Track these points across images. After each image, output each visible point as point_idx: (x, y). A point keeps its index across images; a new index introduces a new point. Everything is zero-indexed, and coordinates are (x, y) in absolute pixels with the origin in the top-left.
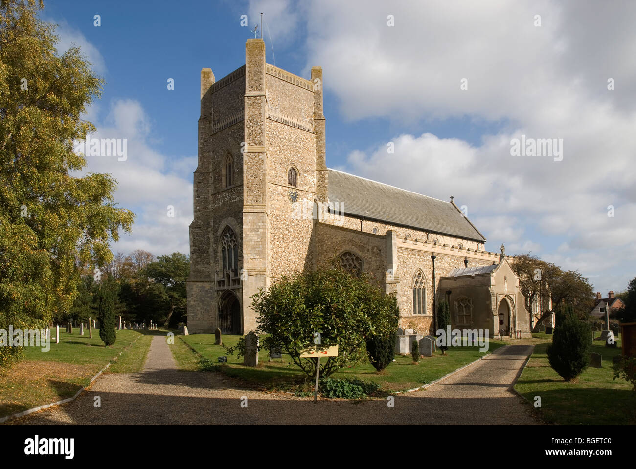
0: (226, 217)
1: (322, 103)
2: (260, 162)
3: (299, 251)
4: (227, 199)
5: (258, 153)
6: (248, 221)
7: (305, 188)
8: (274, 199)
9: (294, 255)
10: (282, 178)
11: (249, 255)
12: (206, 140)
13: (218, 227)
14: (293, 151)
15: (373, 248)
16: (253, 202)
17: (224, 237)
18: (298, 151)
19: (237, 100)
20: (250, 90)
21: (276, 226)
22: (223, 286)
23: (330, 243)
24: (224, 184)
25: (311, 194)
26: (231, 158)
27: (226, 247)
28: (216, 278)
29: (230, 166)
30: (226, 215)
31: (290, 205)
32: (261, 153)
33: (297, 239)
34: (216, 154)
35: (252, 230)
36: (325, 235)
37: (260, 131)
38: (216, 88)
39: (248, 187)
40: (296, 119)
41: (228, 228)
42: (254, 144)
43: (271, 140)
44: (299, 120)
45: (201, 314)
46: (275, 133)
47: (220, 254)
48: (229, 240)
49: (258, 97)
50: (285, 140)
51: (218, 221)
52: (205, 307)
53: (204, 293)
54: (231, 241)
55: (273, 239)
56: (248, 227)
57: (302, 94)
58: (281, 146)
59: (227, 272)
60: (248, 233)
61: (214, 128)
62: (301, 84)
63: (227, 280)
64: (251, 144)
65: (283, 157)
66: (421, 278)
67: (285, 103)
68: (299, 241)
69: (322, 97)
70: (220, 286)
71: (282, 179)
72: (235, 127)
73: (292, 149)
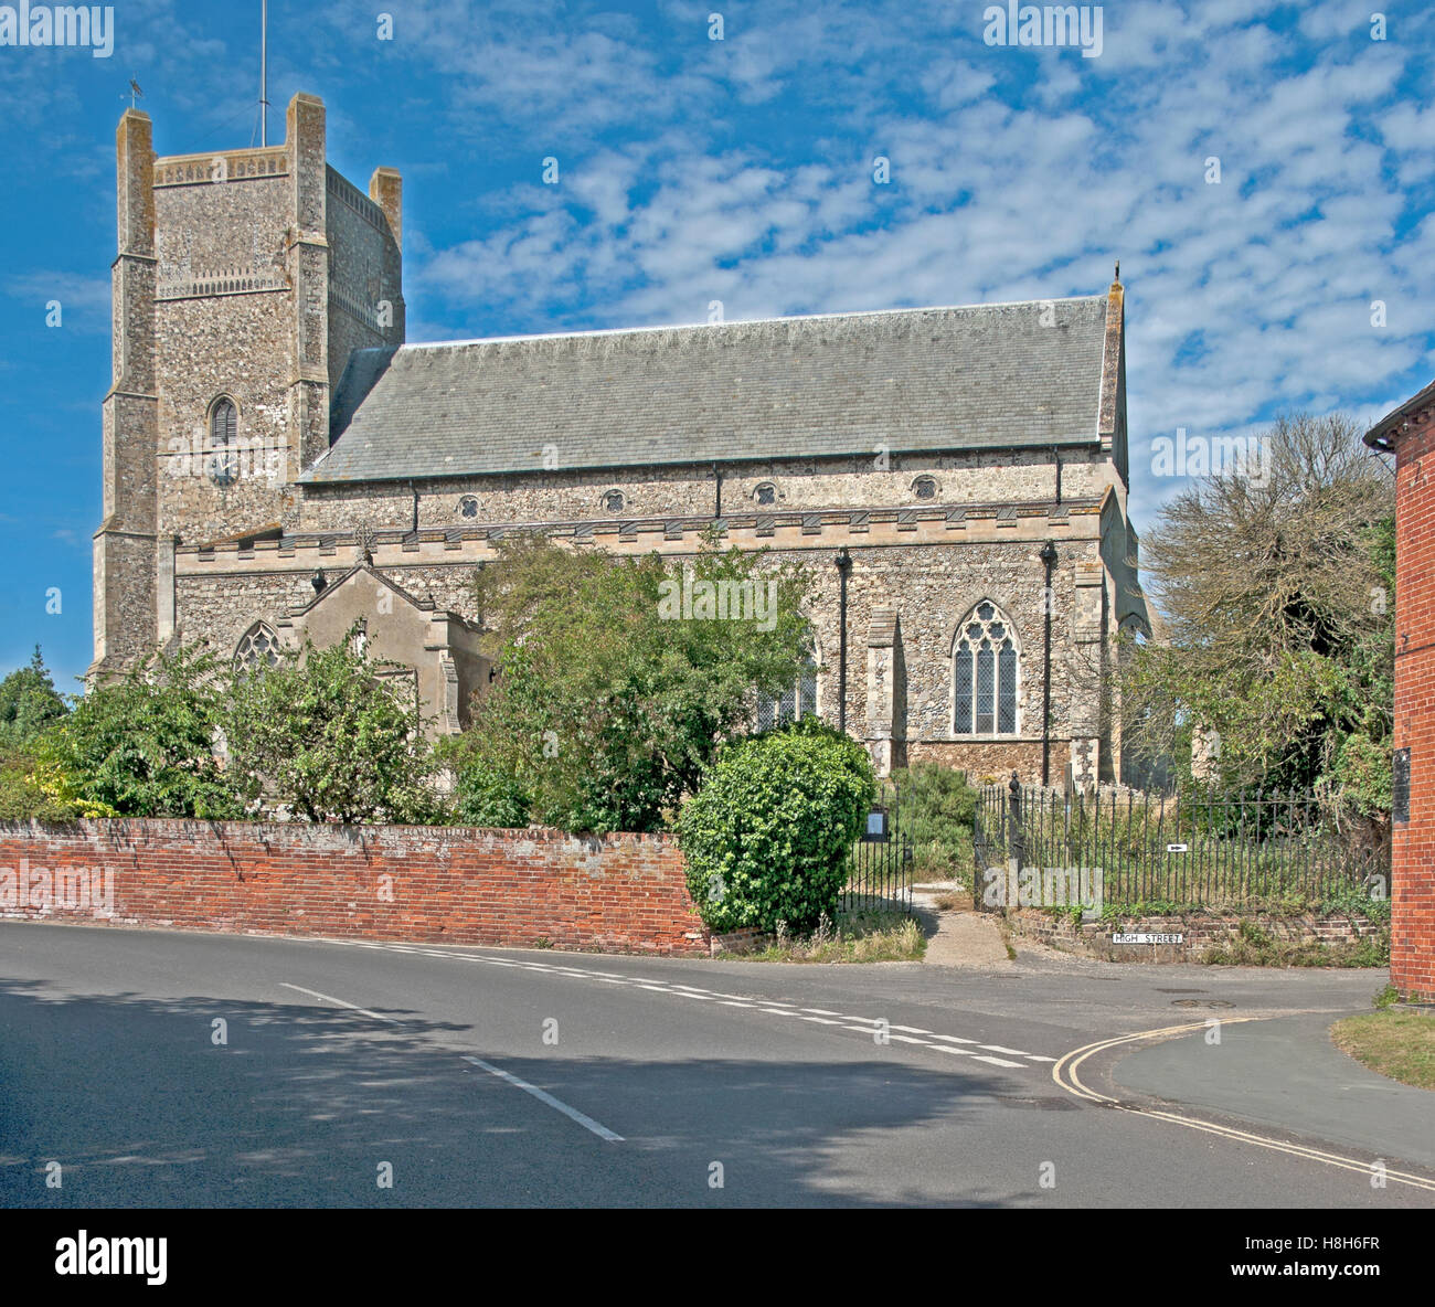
2: (112, 419)
6: (96, 557)
8: (172, 491)
11: (96, 632)
14: (225, 358)
18: (237, 353)
31: (215, 493)
32: (112, 395)
35: (98, 576)
40: (237, 273)
43: (165, 351)
44: (244, 270)
46: (176, 330)
50: (203, 336)
60: (97, 583)
62: (250, 170)
65: (197, 380)
67: (208, 241)
73: (220, 354)
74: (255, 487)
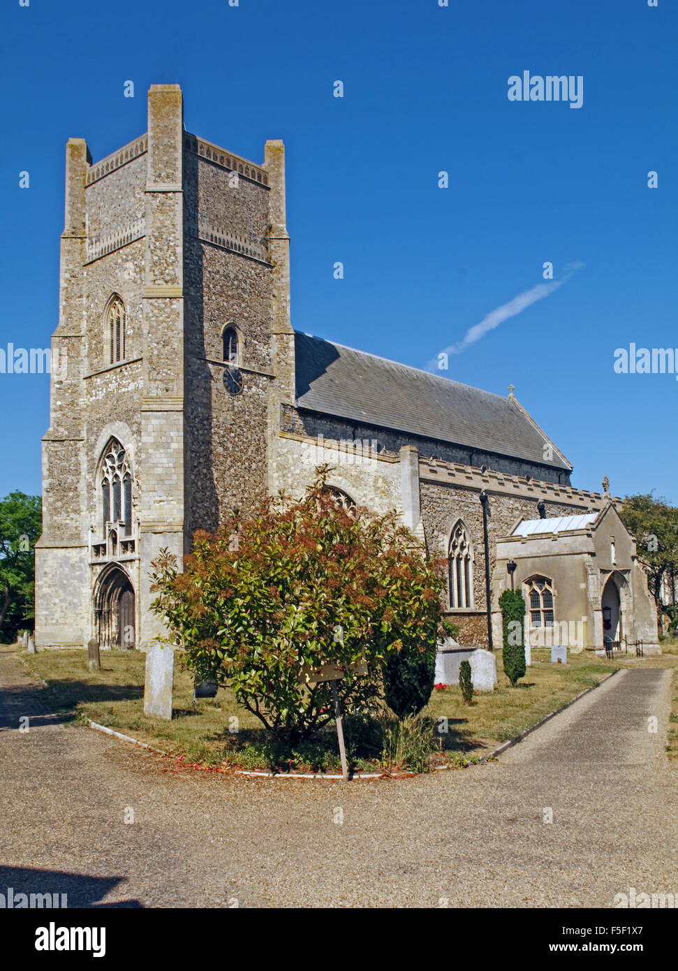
0: (111, 421)
1: (283, 209)
2: (173, 316)
3: (242, 485)
4: (113, 386)
5: (170, 298)
6: (150, 428)
7: (254, 366)
8: (198, 387)
9: (234, 495)
10: (213, 346)
11: (151, 493)
12: (74, 274)
13: (96, 440)
14: (233, 297)
15: (376, 481)
16: (160, 392)
17: (107, 460)
18: (240, 296)
19: (132, 199)
20: (155, 181)
21: (201, 438)
22: (104, 554)
23: (298, 471)
24: (107, 357)
25: (265, 378)
26: (121, 309)
27: (110, 478)
28: (92, 539)
29: (118, 323)
30: (111, 418)
31: (227, 397)
32: (176, 298)
33: (239, 464)
34: (93, 301)
35: (157, 446)
36: (290, 456)
37: (173, 258)
38: (93, 176)
39: (151, 363)
40: (238, 238)
41: (113, 441)
42: (161, 282)
43: (192, 275)
44: (243, 239)
45: (62, 612)
47: (99, 493)
48: (116, 466)
49: (170, 195)
50: (218, 276)
51: (95, 429)
52: (69, 598)
53: (67, 571)
54: (120, 467)
55: (196, 464)
56: (151, 439)
57: (249, 190)
58: (211, 286)
59: (112, 528)
60: (151, 451)
61: (91, 251)
62: (246, 172)
63: (111, 543)
64: (157, 282)
66: (462, 537)
67: (219, 206)
68: (243, 467)
69: (284, 198)
70: (97, 553)
71: (213, 349)
72: (128, 250)
73: (230, 293)
74: (252, 400)
